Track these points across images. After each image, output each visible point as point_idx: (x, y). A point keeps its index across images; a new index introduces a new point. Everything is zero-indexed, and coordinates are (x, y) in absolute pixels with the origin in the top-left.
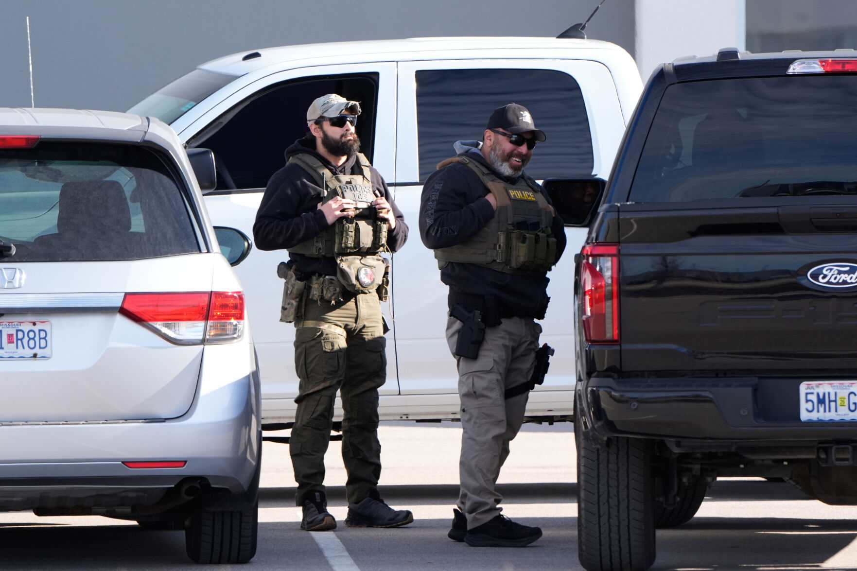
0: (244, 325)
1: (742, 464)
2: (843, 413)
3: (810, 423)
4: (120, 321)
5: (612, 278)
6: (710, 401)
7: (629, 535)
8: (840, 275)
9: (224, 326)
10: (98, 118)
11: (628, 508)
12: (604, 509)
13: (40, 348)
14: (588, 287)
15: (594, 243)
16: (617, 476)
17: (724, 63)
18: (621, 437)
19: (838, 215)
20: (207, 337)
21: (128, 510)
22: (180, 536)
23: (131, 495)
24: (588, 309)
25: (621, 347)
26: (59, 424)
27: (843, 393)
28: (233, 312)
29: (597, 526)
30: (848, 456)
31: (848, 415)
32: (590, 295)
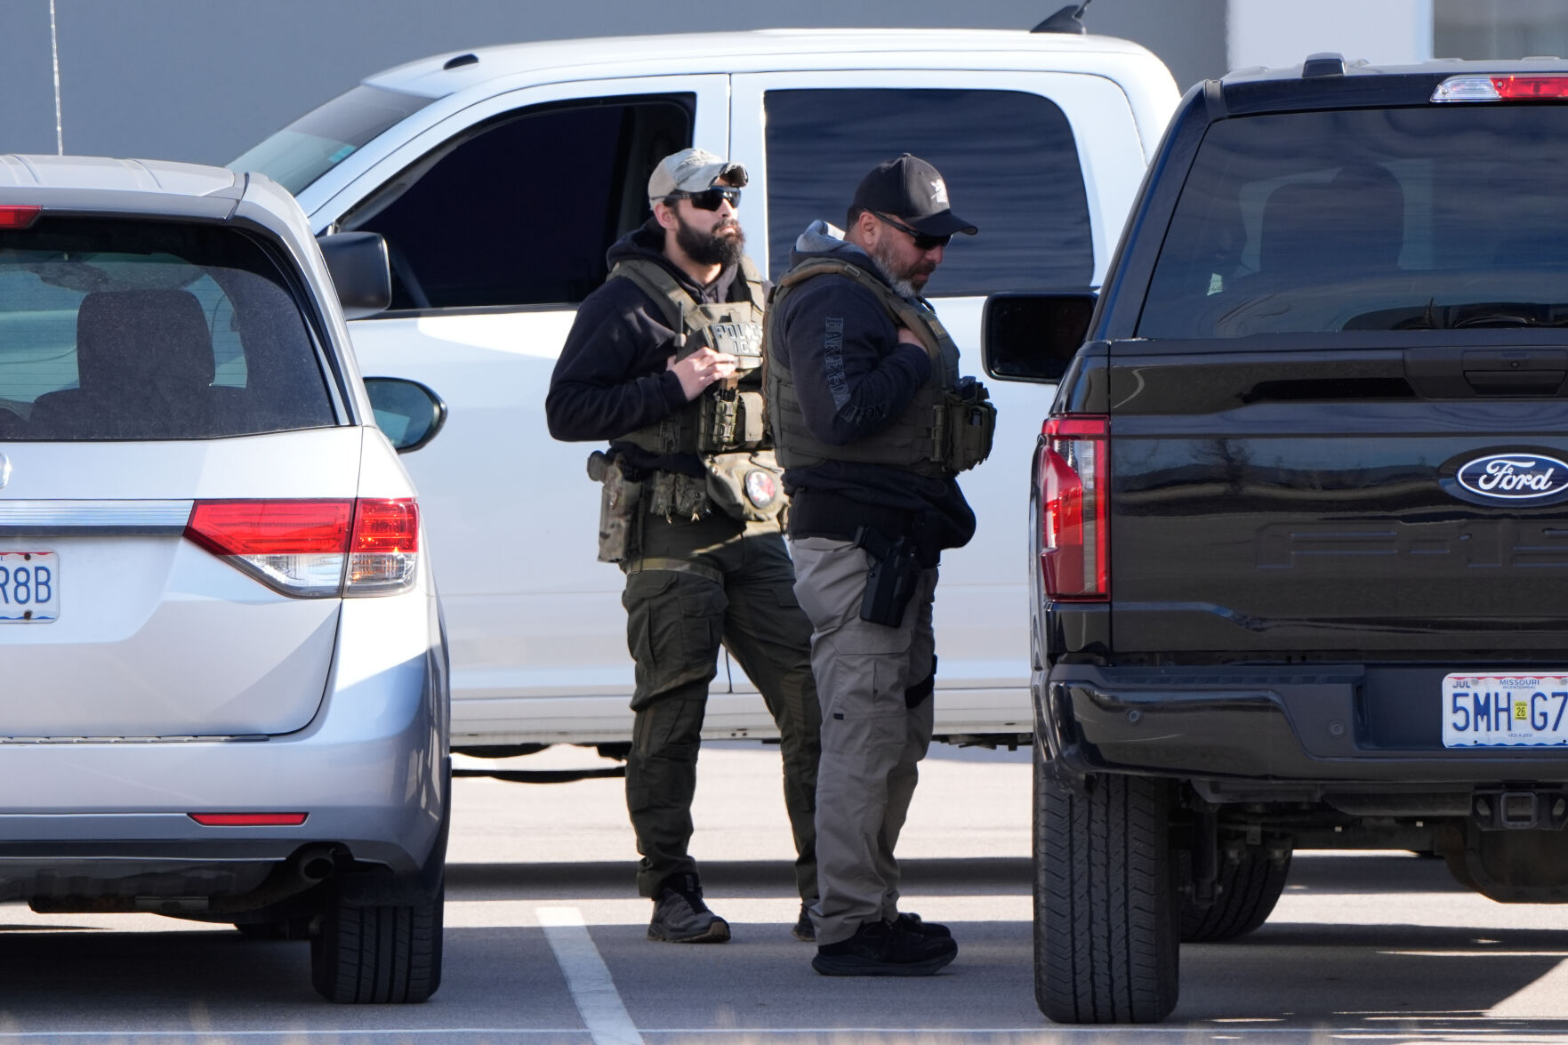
0: (419, 561)
1: (1338, 826)
2: (1523, 732)
3: (1460, 750)
4: (186, 552)
5: (1096, 479)
6: (1276, 709)
7: (1128, 955)
8: (1517, 475)
9: (380, 563)
10: (151, 173)
11: (1126, 904)
12: (1081, 907)
13: (38, 601)
14: (1053, 495)
15: (1063, 414)
16: (1107, 845)
17: (1314, 81)
18: (1114, 774)
19: (1515, 364)
20: (348, 583)
21: (203, 903)
22: (303, 950)
23: (208, 875)
24: (1052, 537)
25: (1111, 607)
26: (72, 743)
27: (1522, 696)
28: (397, 536)
29: (1069, 937)
30: (1531, 812)
31: (1530, 735)
32: (1055, 511)
